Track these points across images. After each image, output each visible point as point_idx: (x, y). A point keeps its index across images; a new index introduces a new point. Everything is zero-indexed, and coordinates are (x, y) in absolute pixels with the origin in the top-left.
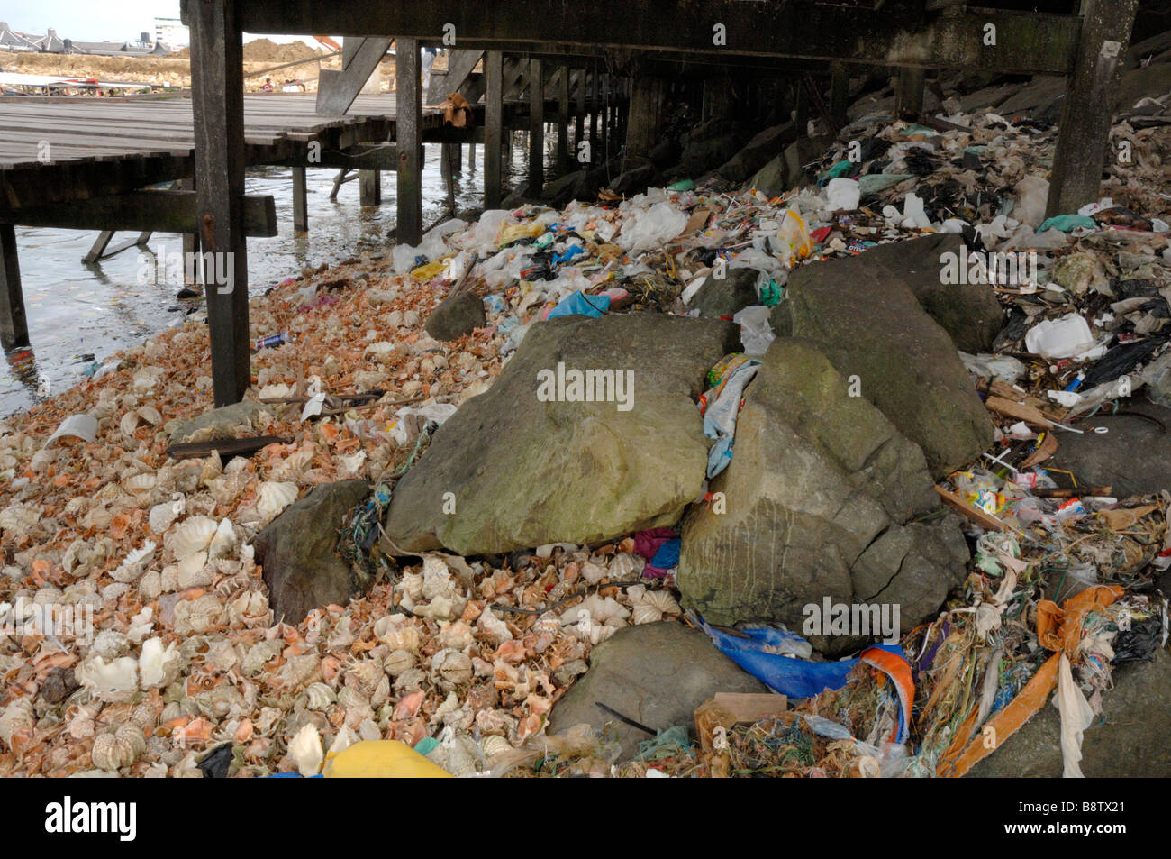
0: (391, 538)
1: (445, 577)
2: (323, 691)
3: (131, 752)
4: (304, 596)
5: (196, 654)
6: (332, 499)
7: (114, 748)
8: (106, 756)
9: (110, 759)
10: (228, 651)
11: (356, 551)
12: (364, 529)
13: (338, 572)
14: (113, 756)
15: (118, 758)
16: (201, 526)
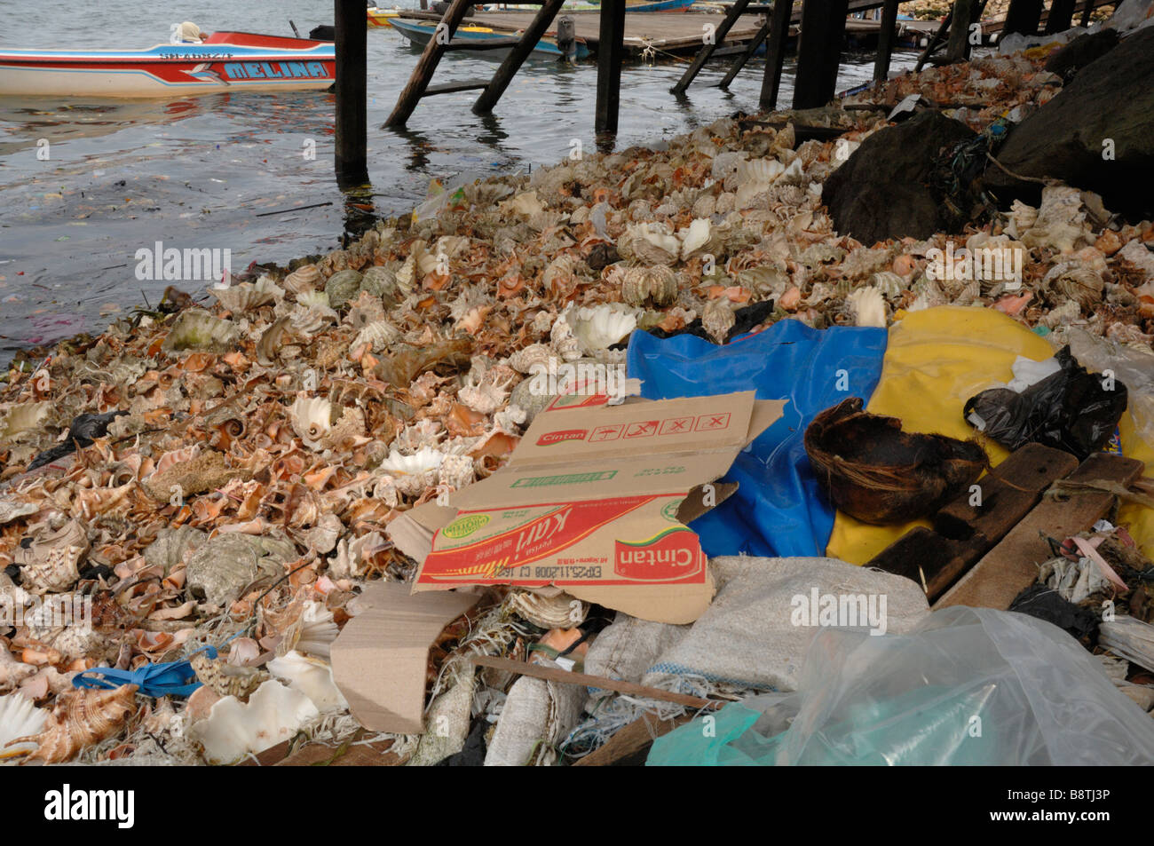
0: (1003, 164)
1: (1073, 205)
2: (893, 279)
3: (662, 288)
4: (877, 225)
5: (745, 242)
6: (931, 125)
7: (646, 279)
8: (637, 284)
9: (640, 288)
10: (781, 243)
11: (952, 179)
12: (966, 161)
13: (924, 204)
14: (644, 286)
15: (648, 289)
16: (768, 166)
